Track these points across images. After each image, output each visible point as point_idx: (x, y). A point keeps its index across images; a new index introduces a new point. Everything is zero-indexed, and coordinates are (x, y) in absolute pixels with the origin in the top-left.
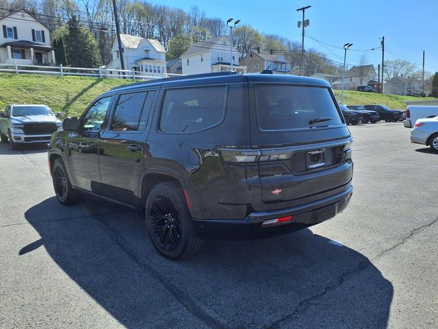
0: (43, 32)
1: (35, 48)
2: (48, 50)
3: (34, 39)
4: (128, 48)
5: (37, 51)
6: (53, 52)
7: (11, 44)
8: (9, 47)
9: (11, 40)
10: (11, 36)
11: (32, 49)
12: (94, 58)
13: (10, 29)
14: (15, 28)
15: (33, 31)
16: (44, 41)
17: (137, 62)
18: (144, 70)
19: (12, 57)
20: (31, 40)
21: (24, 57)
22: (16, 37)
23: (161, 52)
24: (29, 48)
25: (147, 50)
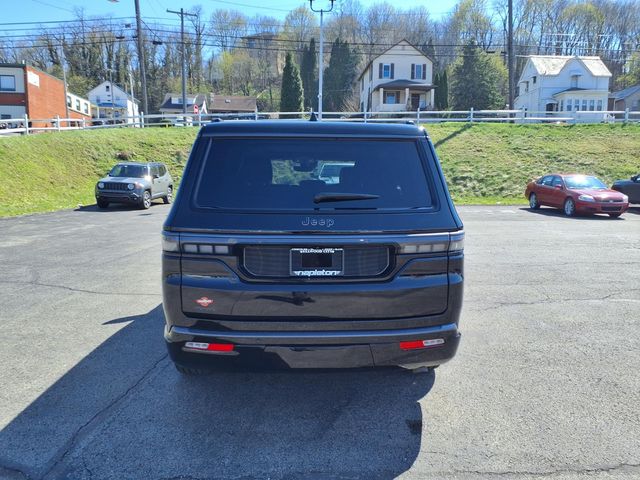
0: (424, 66)
1: (411, 88)
2: (427, 89)
3: (413, 77)
4: (544, 75)
5: (414, 92)
6: (433, 91)
7: (385, 86)
8: (382, 90)
9: (386, 80)
10: (387, 75)
11: (407, 90)
12: (494, 95)
13: (387, 68)
14: (393, 65)
15: (413, 66)
16: (424, 78)
17: (554, 96)
18: (565, 107)
19: (384, 102)
20: (409, 79)
21: (398, 102)
22: (392, 77)
23: (602, 77)
24: (404, 89)
25: (577, 76)
